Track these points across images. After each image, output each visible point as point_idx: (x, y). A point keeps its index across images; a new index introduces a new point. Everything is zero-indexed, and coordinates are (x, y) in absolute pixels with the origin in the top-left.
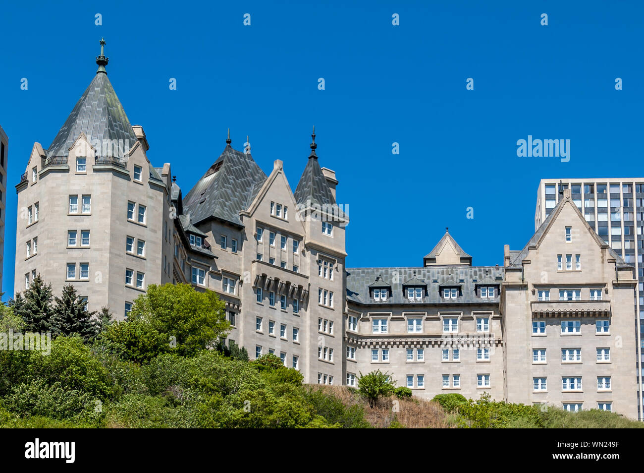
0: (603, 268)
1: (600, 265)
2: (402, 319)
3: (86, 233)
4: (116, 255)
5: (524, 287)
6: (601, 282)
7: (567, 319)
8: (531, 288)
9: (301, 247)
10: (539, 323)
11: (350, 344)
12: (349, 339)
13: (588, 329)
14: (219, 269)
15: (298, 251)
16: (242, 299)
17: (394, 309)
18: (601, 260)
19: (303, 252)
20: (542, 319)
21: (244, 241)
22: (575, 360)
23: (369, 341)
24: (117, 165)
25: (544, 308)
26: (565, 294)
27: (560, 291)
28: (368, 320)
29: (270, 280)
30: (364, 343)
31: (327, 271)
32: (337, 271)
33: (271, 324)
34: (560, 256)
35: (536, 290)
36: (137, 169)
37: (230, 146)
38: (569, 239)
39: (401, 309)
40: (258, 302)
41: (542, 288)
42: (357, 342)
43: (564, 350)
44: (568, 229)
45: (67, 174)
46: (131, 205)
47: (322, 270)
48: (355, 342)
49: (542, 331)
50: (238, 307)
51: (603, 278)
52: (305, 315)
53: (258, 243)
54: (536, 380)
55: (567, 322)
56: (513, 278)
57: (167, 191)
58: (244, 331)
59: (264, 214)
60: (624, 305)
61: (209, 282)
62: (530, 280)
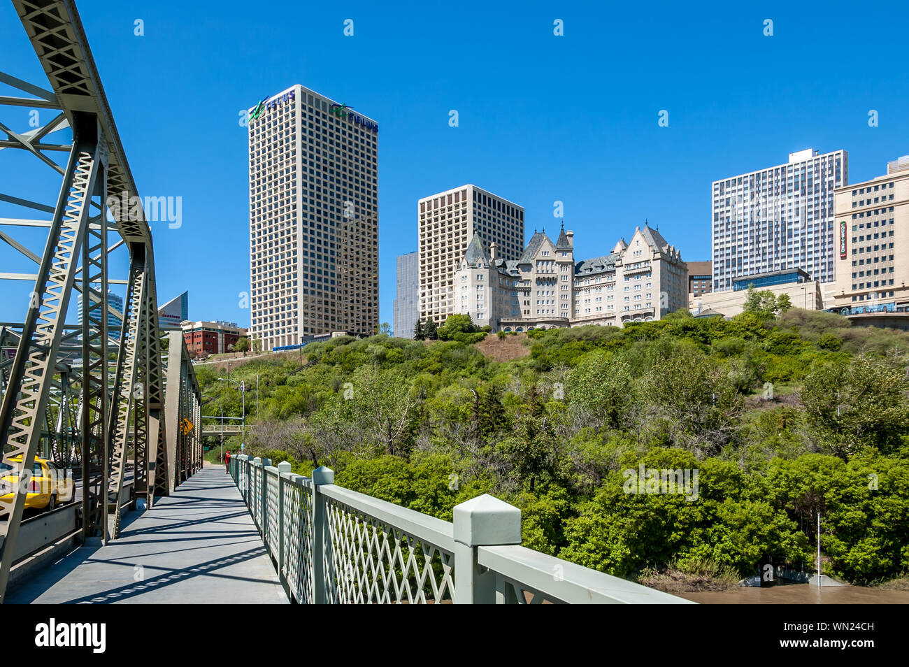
0: (649, 253)
2: (594, 279)
4: (473, 292)
5: (622, 266)
6: (648, 259)
8: (624, 266)
9: (555, 263)
10: (627, 278)
11: (577, 291)
12: (576, 289)
13: (644, 277)
14: (523, 279)
15: (554, 265)
16: (532, 287)
17: (592, 276)
18: (649, 251)
19: (556, 265)
21: (532, 268)
22: (639, 289)
23: (584, 288)
24: (473, 265)
25: (628, 273)
26: (636, 266)
27: (634, 265)
28: (583, 281)
29: (541, 279)
30: (582, 289)
31: (565, 269)
32: (569, 268)
33: (543, 292)
34: (634, 252)
35: (626, 266)
36: (480, 264)
38: (638, 245)
39: (594, 275)
40: (538, 286)
41: (628, 265)
43: (635, 286)
44: (638, 241)
46: (478, 276)
47: (563, 269)
48: (578, 289)
49: (628, 280)
50: (530, 289)
52: (557, 286)
53: (537, 267)
54: (626, 298)
55: (636, 276)
56: (618, 263)
57: (491, 268)
58: (533, 297)
59: (540, 257)
60: (656, 266)
61: (519, 285)
62: (624, 263)
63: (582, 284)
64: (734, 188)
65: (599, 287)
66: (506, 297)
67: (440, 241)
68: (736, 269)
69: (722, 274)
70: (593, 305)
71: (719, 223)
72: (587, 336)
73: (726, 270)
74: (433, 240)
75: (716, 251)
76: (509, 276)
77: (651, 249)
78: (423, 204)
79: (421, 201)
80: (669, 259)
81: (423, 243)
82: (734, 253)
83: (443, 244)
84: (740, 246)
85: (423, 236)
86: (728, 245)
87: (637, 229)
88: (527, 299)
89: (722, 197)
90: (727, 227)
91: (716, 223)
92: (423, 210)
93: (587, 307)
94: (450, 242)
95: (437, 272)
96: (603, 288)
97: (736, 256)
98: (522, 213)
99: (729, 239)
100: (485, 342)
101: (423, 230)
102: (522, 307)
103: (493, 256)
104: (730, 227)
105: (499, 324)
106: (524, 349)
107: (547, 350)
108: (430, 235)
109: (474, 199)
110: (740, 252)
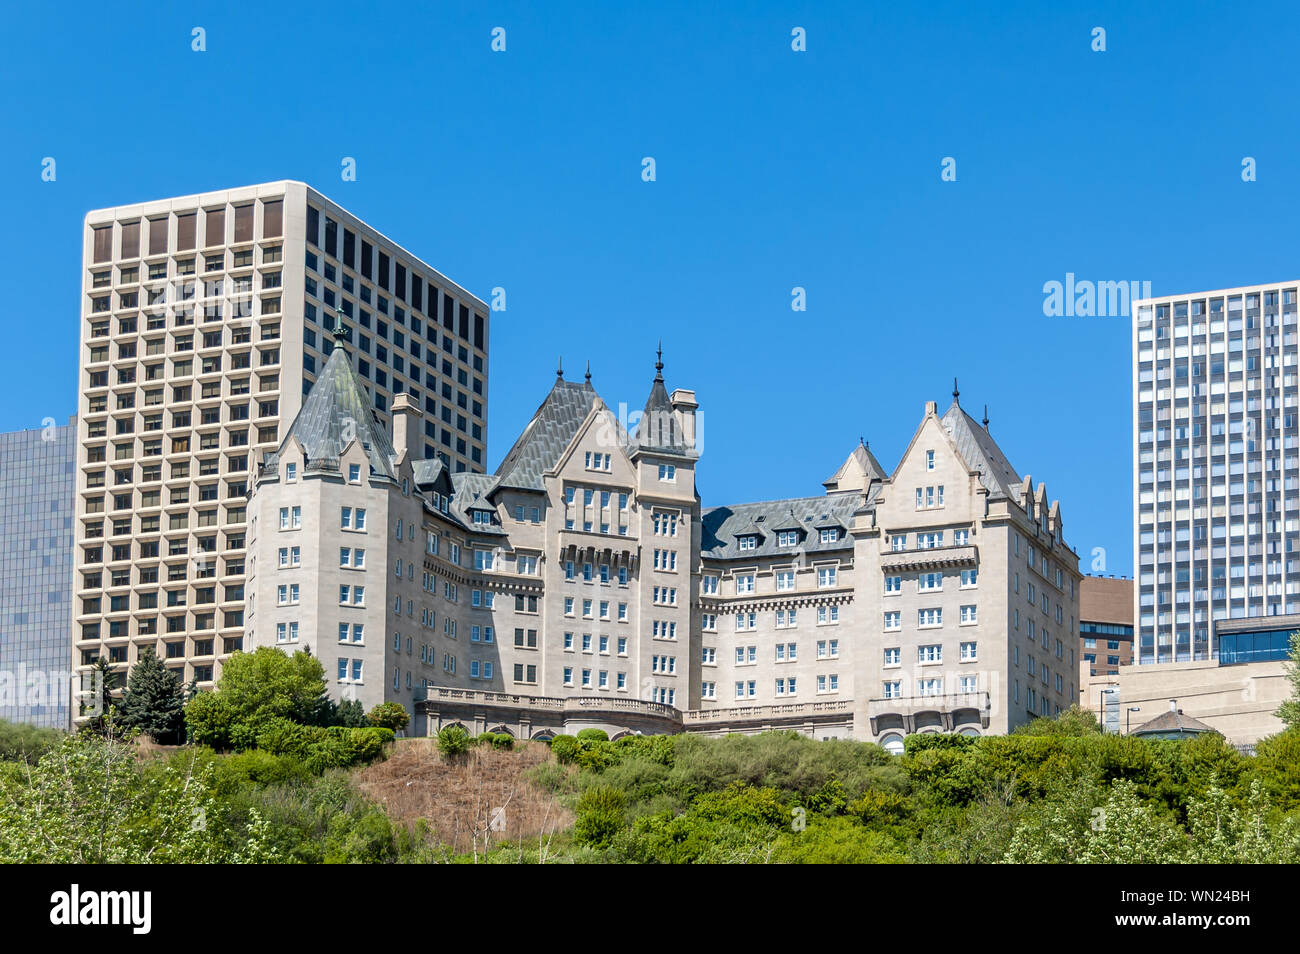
0: (971, 500)
1: (968, 497)
2: (770, 575)
3: (296, 550)
4: (327, 572)
5: (876, 534)
6: (967, 520)
7: (927, 572)
8: (883, 534)
9: (631, 501)
10: (893, 578)
11: (707, 611)
12: (704, 606)
13: (951, 583)
14: (513, 547)
15: (627, 506)
16: (545, 578)
17: (761, 563)
18: (968, 490)
19: (634, 508)
20: (896, 574)
21: (548, 508)
22: (935, 624)
23: (732, 604)
24: (328, 468)
25: (895, 560)
26: (926, 538)
27: (919, 536)
28: (731, 578)
29: (581, 552)
30: (726, 609)
31: (668, 527)
32: (683, 524)
33: (587, 603)
34: (919, 490)
35: (890, 536)
36: (354, 468)
37: (561, 379)
38: (931, 467)
39: (770, 561)
40: (568, 580)
41: (897, 533)
42: (717, 607)
43: (922, 612)
44: (931, 453)
45: (277, 484)
46: (346, 511)
47: (660, 526)
48: (714, 608)
49: (898, 588)
50: (541, 589)
51: (971, 515)
52: (637, 585)
53: (567, 508)
54: (888, 651)
55: (926, 575)
56: (863, 524)
57: (398, 485)
58: (548, 618)
59: (576, 469)
60: (994, 548)
61: (498, 565)
62: (883, 525)
63: (727, 589)
64: (1198, 330)
65: (786, 606)
66: (450, 608)
67: (168, 377)
68: (1208, 595)
69: (1165, 608)
70: (765, 670)
71: (1154, 436)
72: (777, 770)
73: (1176, 597)
74: (141, 371)
75: (1146, 529)
76: (463, 529)
77: (977, 485)
78: (103, 229)
79: (95, 216)
80: (1032, 529)
81: (99, 378)
82: (1200, 543)
83: (182, 392)
84: (1219, 522)
85: (100, 351)
86: (1185, 515)
87: (929, 407)
88: (527, 624)
89: (1162, 355)
90: (1178, 454)
91: (1146, 437)
92: (102, 252)
93: (746, 676)
94: (211, 387)
95: (151, 495)
96: (801, 612)
97: (1209, 554)
98: (479, 322)
99: (1186, 494)
100: (386, 766)
101: (100, 327)
102: (508, 655)
103: (399, 444)
104: (1188, 454)
105: (421, 708)
106: (546, 806)
107: (638, 817)
108: (127, 350)
109: (312, 237)
110: (1219, 542)
